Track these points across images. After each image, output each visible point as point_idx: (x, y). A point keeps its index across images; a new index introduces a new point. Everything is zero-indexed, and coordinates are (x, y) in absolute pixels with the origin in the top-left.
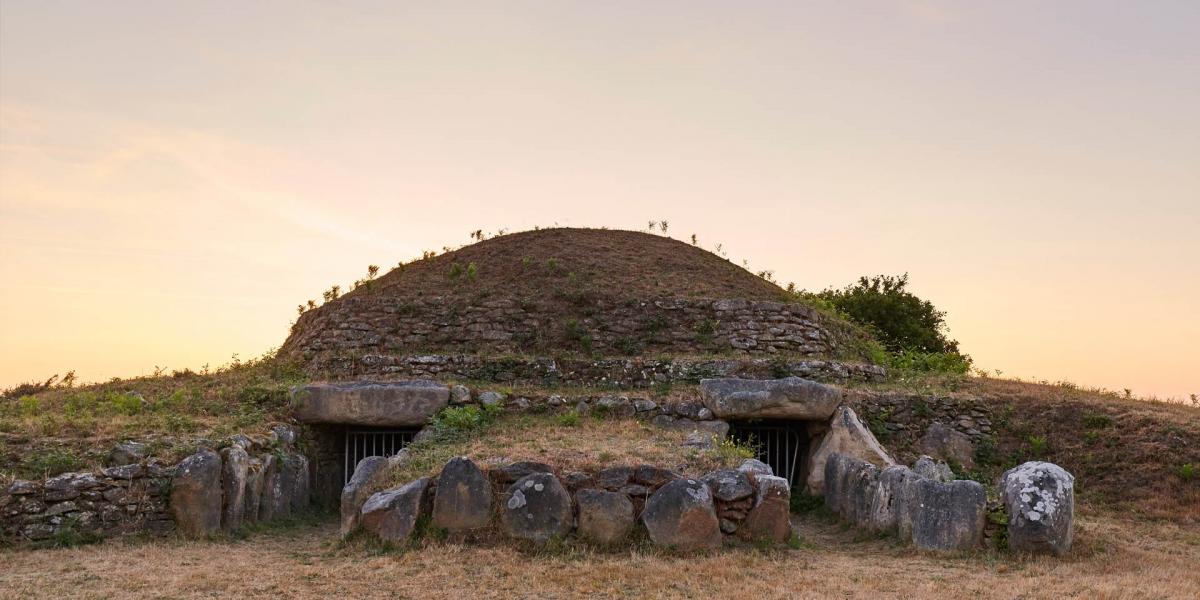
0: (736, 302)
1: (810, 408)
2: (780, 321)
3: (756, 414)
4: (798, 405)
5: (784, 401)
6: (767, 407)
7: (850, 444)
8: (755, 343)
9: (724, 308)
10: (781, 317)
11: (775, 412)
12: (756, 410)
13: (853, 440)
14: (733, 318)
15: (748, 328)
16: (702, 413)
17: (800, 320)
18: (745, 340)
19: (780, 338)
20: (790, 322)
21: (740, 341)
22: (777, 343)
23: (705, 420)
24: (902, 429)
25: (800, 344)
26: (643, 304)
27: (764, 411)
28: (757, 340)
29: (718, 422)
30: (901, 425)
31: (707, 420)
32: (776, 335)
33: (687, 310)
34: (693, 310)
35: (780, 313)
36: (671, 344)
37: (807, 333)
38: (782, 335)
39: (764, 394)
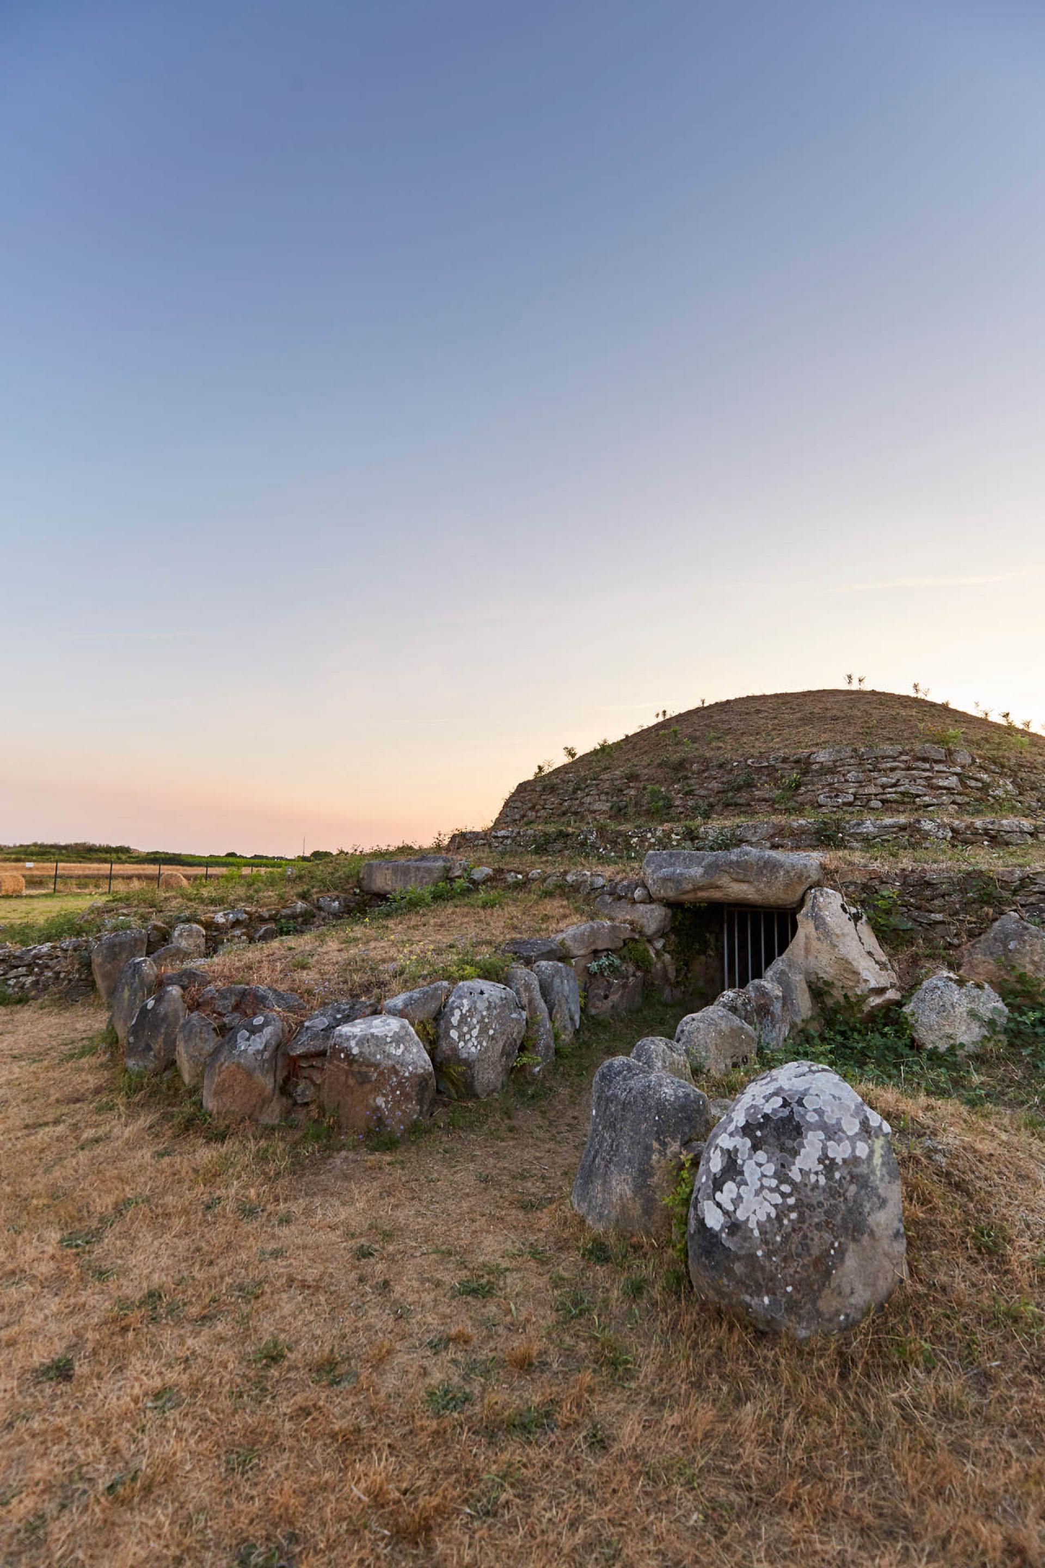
0: (839, 751)
1: (758, 890)
2: (893, 769)
3: (690, 897)
4: (744, 887)
5: (724, 880)
6: (701, 889)
7: (815, 944)
8: (851, 798)
9: (823, 759)
10: (897, 764)
11: (716, 895)
12: (687, 892)
13: (819, 939)
14: (832, 771)
15: (846, 781)
16: (638, 893)
17: (927, 766)
18: (837, 796)
19: (890, 790)
20: (909, 769)
21: (830, 797)
22: (884, 797)
23: (641, 902)
24: (942, 922)
25: (918, 796)
26: (735, 764)
27: (702, 894)
28: (855, 795)
29: (653, 906)
30: (939, 917)
31: (642, 902)
32: (884, 787)
33: (779, 765)
34: (786, 766)
35: (895, 759)
36: (749, 805)
37: (934, 781)
38: (894, 785)
39: (696, 871)
